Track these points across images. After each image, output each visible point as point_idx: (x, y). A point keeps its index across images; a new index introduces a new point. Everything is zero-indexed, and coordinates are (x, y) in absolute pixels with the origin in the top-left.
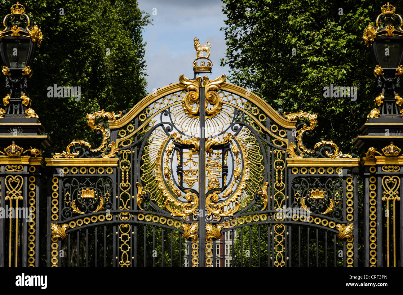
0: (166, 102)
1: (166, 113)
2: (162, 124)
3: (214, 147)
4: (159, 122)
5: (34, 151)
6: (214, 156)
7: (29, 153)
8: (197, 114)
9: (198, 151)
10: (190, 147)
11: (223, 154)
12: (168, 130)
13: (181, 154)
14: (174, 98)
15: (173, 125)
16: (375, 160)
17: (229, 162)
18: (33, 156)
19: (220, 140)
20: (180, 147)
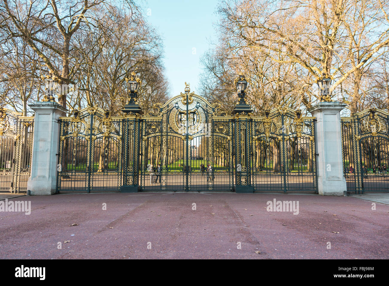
0: (177, 100)
1: (177, 103)
2: (175, 107)
3: (191, 113)
4: (174, 106)
5: (137, 114)
6: (191, 115)
7: (135, 115)
8: (186, 104)
9: (186, 114)
10: (183, 113)
11: (194, 115)
12: (177, 109)
13: (181, 115)
14: (179, 99)
15: (179, 107)
16: (238, 117)
17: (195, 117)
18: (137, 115)
19: (193, 111)
20: (181, 113)
